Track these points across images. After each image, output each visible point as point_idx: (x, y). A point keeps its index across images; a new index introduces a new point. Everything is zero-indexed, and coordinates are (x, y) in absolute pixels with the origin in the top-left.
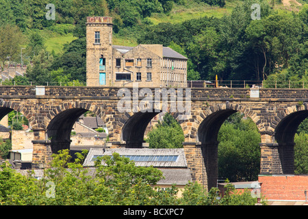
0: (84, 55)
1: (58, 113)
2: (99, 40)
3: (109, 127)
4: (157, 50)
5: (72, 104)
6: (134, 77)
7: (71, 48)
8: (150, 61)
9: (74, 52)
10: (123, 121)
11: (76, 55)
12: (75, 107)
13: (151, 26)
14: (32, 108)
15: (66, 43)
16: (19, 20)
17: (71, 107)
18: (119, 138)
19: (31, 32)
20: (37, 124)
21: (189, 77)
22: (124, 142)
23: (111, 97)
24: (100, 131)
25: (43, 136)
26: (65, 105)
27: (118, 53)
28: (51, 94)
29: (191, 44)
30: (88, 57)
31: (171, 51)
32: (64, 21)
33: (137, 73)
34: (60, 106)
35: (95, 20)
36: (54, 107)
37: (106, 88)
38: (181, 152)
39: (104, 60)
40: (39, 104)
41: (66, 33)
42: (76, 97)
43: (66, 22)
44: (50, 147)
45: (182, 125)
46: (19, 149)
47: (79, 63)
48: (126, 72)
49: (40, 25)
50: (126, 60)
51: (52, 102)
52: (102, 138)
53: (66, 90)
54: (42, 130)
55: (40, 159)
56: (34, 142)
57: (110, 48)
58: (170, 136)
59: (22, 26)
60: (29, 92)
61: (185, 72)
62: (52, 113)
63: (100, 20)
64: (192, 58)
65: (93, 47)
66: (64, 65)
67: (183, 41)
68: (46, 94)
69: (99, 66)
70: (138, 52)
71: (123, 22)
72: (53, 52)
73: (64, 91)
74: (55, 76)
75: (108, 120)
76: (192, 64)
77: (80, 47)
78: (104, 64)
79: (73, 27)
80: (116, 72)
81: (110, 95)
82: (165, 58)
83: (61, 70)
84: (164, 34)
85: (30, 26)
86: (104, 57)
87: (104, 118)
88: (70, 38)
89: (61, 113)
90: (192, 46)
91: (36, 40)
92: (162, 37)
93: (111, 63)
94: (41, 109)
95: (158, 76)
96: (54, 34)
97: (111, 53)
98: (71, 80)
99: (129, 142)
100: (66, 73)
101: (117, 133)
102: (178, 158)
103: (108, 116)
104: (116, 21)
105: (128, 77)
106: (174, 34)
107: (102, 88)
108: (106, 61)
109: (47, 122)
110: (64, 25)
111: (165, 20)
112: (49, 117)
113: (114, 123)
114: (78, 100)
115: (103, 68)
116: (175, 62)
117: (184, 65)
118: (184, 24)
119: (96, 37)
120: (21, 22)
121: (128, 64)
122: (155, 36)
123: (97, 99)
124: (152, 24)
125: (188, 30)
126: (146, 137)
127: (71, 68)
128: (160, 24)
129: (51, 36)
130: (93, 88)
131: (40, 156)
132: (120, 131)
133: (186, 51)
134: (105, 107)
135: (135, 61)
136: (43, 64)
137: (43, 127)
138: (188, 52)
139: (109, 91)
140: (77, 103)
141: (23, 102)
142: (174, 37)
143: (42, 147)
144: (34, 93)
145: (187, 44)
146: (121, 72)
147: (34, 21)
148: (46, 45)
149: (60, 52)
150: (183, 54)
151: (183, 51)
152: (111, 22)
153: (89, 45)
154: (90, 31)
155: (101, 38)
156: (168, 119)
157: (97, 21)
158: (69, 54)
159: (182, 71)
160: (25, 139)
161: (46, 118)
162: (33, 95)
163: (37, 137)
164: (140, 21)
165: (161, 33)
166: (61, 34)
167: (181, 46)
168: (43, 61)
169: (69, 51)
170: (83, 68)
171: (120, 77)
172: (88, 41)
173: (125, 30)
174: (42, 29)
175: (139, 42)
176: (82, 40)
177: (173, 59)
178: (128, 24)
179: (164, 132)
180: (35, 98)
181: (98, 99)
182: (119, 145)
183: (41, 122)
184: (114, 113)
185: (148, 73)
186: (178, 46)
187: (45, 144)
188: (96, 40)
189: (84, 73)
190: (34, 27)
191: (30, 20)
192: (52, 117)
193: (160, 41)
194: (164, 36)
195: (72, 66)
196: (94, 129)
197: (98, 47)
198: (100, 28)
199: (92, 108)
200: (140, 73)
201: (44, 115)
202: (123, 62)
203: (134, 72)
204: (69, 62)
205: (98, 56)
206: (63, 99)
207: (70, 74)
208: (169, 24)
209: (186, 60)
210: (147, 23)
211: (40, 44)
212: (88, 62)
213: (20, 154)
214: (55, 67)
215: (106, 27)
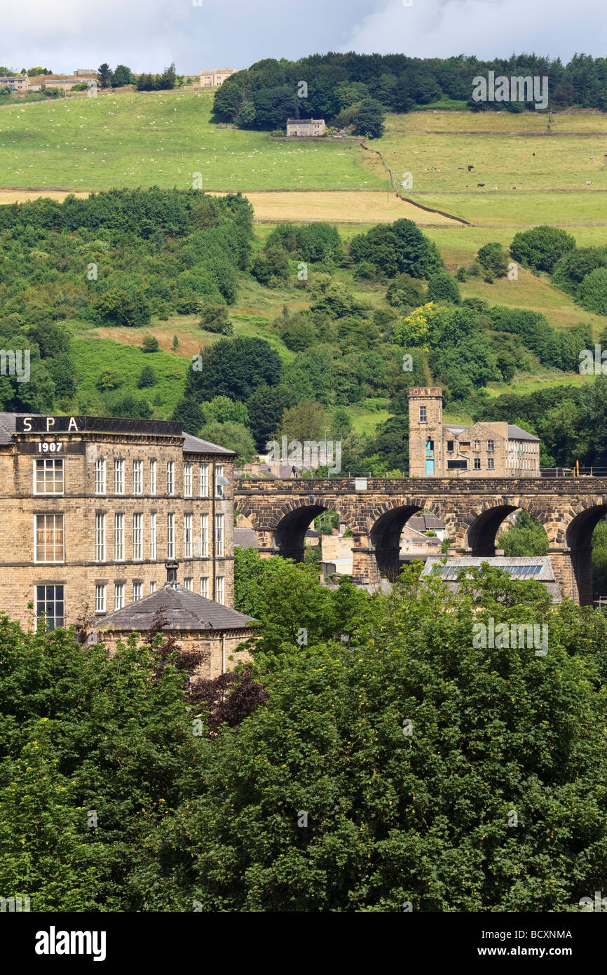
0: (406, 437)
1: (384, 512)
2: (425, 418)
3: (450, 530)
4: (501, 429)
5: (402, 500)
6: (471, 464)
7: (388, 429)
8: (491, 444)
9: (392, 433)
10: (468, 521)
11: (395, 437)
12: (405, 504)
13: (487, 398)
14: (352, 507)
15: (379, 422)
16: (320, 394)
17: (400, 505)
18: (463, 543)
19: (335, 410)
20: (357, 527)
21: (542, 464)
22: (470, 549)
23: (453, 491)
24: (430, 535)
25: (366, 542)
26: (393, 501)
27: (450, 434)
28: (375, 488)
29: (543, 420)
30: (411, 439)
31: (518, 430)
32: (376, 394)
33: (475, 460)
34: (387, 503)
35: (420, 392)
36: (379, 505)
37: (445, 479)
38: (545, 561)
39: (432, 443)
40: (360, 501)
41: (378, 409)
42: (407, 492)
43: (379, 396)
44: (374, 556)
45: (545, 526)
46: (331, 559)
47: (399, 447)
48: (460, 459)
49: (346, 401)
50: (461, 443)
51: (376, 498)
52: (437, 544)
53: (394, 482)
54: (364, 535)
55: (362, 572)
56: (354, 550)
57: (440, 428)
58: (527, 541)
59: (324, 402)
60: (346, 486)
61: (537, 457)
62: (376, 513)
63: (426, 392)
64: (545, 440)
65: (417, 426)
66: (380, 450)
67: (533, 417)
68: (368, 489)
69: (426, 451)
70: (477, 432)
71: (452, 394)
72: (364, 434)
73: (391, 484)
74: (368, 465)
75: (448, 521)
76: (544, 447)
77: (400, 427)
78: (432, 448)
79: (388, 402)
80: (448, 458)
81: (451, 488)
82: (511, 439)
83: (375, 457)
84: (508, 408)
85: (333, 401)
86: (432, 439)
87: (443, 518)
88: (384, 416)
89: (388, 512)
90: (544, 423)
91: (341, 420)
92: (505, 412)
93: (441, 446)
94: (362, 508)
95: (501, 464)
96: (364, 411)
97: (441, 434)
98: (390, 469)
99: (476, 549)
100: (382, 461)
101: (461, 537)
102: (542, 569)
103: (449, 515)
104: (444, 393)
105: (462, 465)
106: (521, 408)
107: (441, 479)
108: (435, 444)
109: (370, 523)
110: (377, 400)
111: (507, 390)
112: (373, 517)
113: (457, 525)
114: (409, 495)
115: (431, 453)
116: (524, 444)
117: (535, 448)
118: (534, 394)
119: (421, 414)
120: (322, 398)
121: (464, 448)
122: (497, 411)
123: (434, 493)
124: (489, 395)
125: (539, 403)
126: (496, 543)
127: (389, 455)
128: (501, 396)
129: (361, 414)
130: (429, 479)
131: (363, 568)
132: (465, 535)
133: (537, 429)
134: (445, 504)
135: (472, 444)
136: (354, 450)
137: (366, 530)
138: (539, 432)
139: (450, 483)
140: (408, 498)
141: (340, 499)
142: (521, 412)
143: (364, 556)
144: (354, 487)
145: (538, 420)
146: (454, 458)
147: (338, 395)
148: (354, 425)
149: (372, 434)
150: (533, 433)
151: (533, 430)
152: (441, 394)
153: (413, 425)
154: (414, 406)
155: (428, 414)
156: (523, 519)
157: (423, 393)
158: (386, 436)
159: (533, 457)
160: (338, 546)
161: (368, 519)
162: (352, 489)
163: (358, 543)
164: (473, 392)
165: (503, 408)
166: (372, 411)
167: (530, 423)
168: (353, 446)
169: (386, 432)
170: (405, 454)
171: (452, 465)
172: (411, 419)
173: (454, 403)
174: (348, 405)
175: (476, 419)
176: (402, 417)
177: (521, 441)
178: (459, 396)
179: (518, 535)
180: (354, 493)
181: (436, 494)
182: (463, 552)
183: (362, 524)
184: (456, 512)
185: (489, 459)
186: (527, 424)
187: (367, 552)
188: (421, 418)
189: (407, 461)
190: (338, 403)
191: (333, 394)
192: (377, 518)
193: (502, 418)
194: (509, 411)
195: (390, 452)
196: (422, 532)
197: (424, 426)
198: (426, 402)
199: (428, 505)
200: (479, 460)
201: (366, 515)
202: (456, 445)
203: (470, 458)
204: (387, 447)
205: (424, 438)
206: (390, 494)
207: (386, 462)
208: (513, 395)
209: (538, 442)
210: (482, 395)
211: (346, 424)
212: (411, 446)
213: (334, 565)
214: (369, 453)
215: (434, 401)
